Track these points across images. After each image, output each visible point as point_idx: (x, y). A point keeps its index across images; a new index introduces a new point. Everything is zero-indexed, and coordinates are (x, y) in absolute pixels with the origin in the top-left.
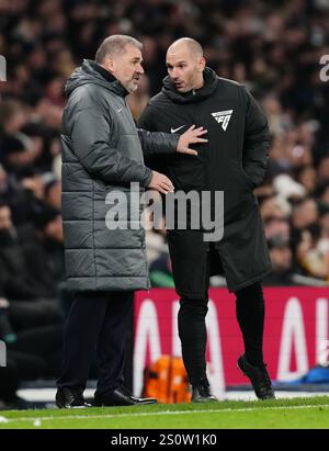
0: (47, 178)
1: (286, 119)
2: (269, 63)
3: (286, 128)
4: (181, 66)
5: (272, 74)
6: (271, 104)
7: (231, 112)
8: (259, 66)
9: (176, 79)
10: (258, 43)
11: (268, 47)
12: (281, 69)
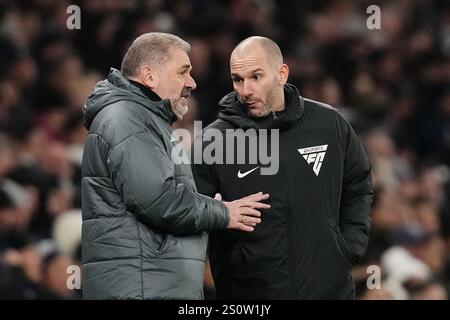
0: (44, 247)
1: (402, 164)
2: (378, 81)
3: (400, 178)
4: (254, 76)
5: (381, 98)
6: (380, 142)
7: (325, 147)
8: (363, 85)
9: (247, 97)
10: (360, 50)
11: (376, 56)
12: (394, 89)
